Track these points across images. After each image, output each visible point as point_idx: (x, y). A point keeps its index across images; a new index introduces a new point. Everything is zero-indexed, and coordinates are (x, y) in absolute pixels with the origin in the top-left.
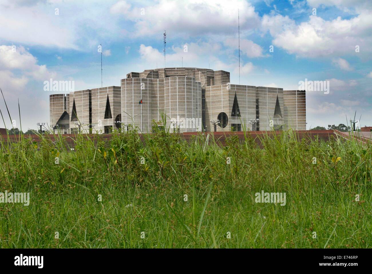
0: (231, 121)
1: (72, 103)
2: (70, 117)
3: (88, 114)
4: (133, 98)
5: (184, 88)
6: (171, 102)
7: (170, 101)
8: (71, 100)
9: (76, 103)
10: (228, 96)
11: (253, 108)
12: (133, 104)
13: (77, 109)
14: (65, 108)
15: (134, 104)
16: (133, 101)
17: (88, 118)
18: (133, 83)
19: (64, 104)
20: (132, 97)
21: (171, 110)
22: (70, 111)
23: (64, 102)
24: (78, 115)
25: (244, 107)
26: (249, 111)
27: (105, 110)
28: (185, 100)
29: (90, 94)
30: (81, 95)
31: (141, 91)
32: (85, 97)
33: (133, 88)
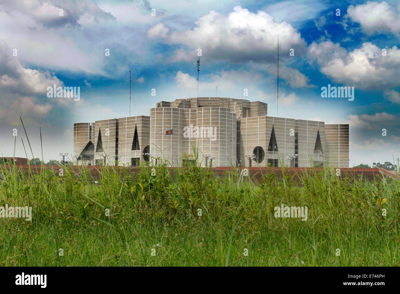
0: (268, 156)
1: (98, 133)
2: (95, 147)
3: (114, 144)
4: (163, 129)
5: (218, 120)
8: (97, 129)
9: (101, 132)
10: (265, 129)
11: (292, 142)
12: (163, 136)
13: (103, 139)
14: (90, 138)
16: (163, 132)
17: (115, 149)
18: (163, 113)
19: (89, 134)
20: (162, 128)
22: (95, 141)
23: (89, 131)
24: (104, 146)
26: (287, 145)
27: (132, 141)
28: (218, 132)
29: (117, 124)
30: (107, 124)
31: (172, 122)
32: (112, 127)
33: (163, 118)
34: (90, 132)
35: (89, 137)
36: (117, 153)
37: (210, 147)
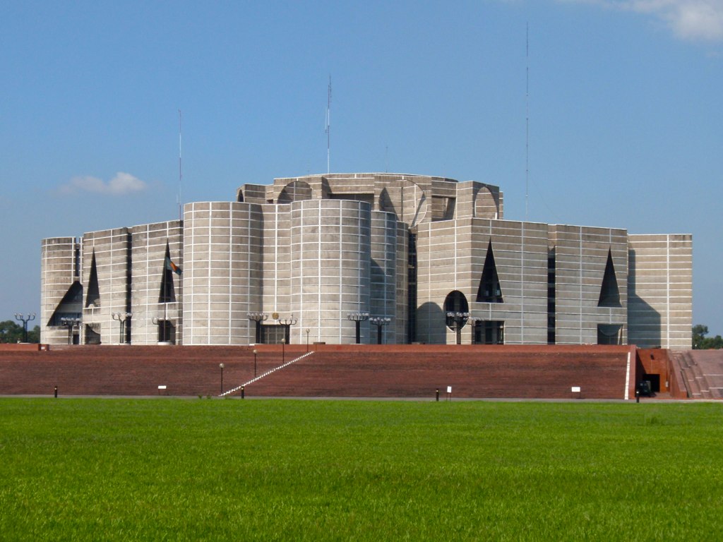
1: (89, 261)
2: (85, 295)
3: (122, 288)
4: (210, 252)
5: (337, 229)
6: (305, 264)
7: (301, 260)
8: (86, 252)
9: (97, 260)
10: (468, 250)
11: (540, 279)
12: (210, 269)
13: (101, 276)
14: (77, 274)
15: (212, 267)
16: (210, 261)
17: (124, 300)
18: (210, 214)
19: (73, 264)
20: (208, 250)
21: (304, 283)
22: (85, 279)
23: (73, 257)
24: (102, 290)
25: (512, 278)
26: (528, 287)
27: (159, 280)
28: (339, 258)
29: (129, 238)
30: (108, 241)
31: (231, 235)
33: (210, 227)
34: (77, 260)
35: (73, 270)
36: (128, 309)
37: (319, 294)
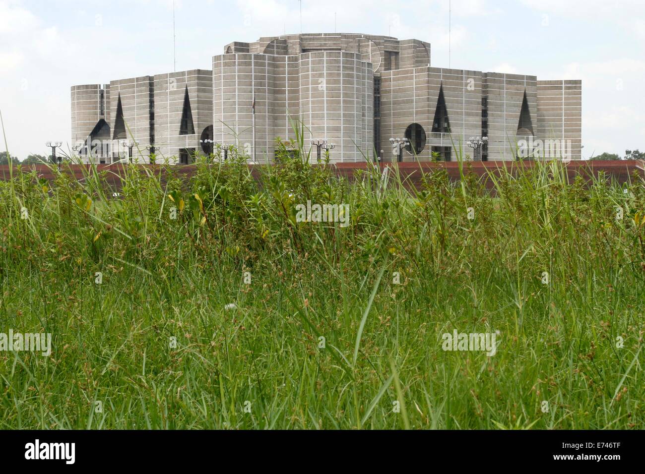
0: (433, 141)
1: (116, 102)
2: (112, 130)
3: (146, 124)
4: (237, 93)
5: (339, 75)
6: (313, 102)
7: (310, 99)
8: (114, 96)
9: (122, 102)
10: (425, 91)
11: (477, 115)
12: (237, 106)
13: (126, 115)
14: (102, 114)
15: (239, 105)
16: (237, 100)
17: (148, 133)
18: (237, 64)
19: (99, 105)
20: (235, 92)
21: (312, 117)
22: (111, 119)
23: (99, 100)
24: (128, 125)
25: (457, 113)
26: (468, 121)
27: (180, 117)
28: (340, 97)
29: (151, 85)
30: (133, 87)
31: (253, 80)
32: (141, 91)
33: (237, 74)
34: (102, 103)
35: (99, 111)
36: (152, 140)
37: (325, 125)
